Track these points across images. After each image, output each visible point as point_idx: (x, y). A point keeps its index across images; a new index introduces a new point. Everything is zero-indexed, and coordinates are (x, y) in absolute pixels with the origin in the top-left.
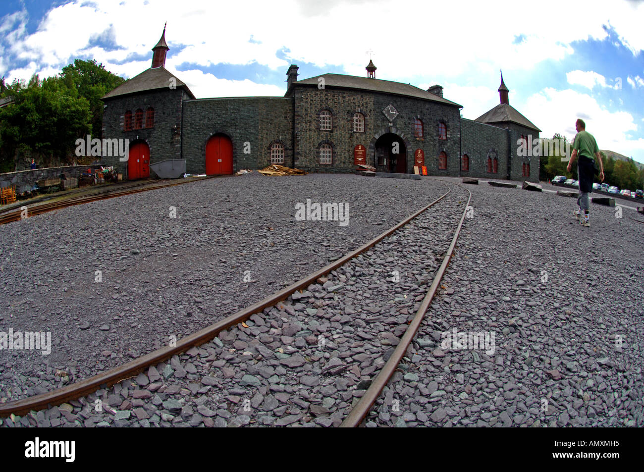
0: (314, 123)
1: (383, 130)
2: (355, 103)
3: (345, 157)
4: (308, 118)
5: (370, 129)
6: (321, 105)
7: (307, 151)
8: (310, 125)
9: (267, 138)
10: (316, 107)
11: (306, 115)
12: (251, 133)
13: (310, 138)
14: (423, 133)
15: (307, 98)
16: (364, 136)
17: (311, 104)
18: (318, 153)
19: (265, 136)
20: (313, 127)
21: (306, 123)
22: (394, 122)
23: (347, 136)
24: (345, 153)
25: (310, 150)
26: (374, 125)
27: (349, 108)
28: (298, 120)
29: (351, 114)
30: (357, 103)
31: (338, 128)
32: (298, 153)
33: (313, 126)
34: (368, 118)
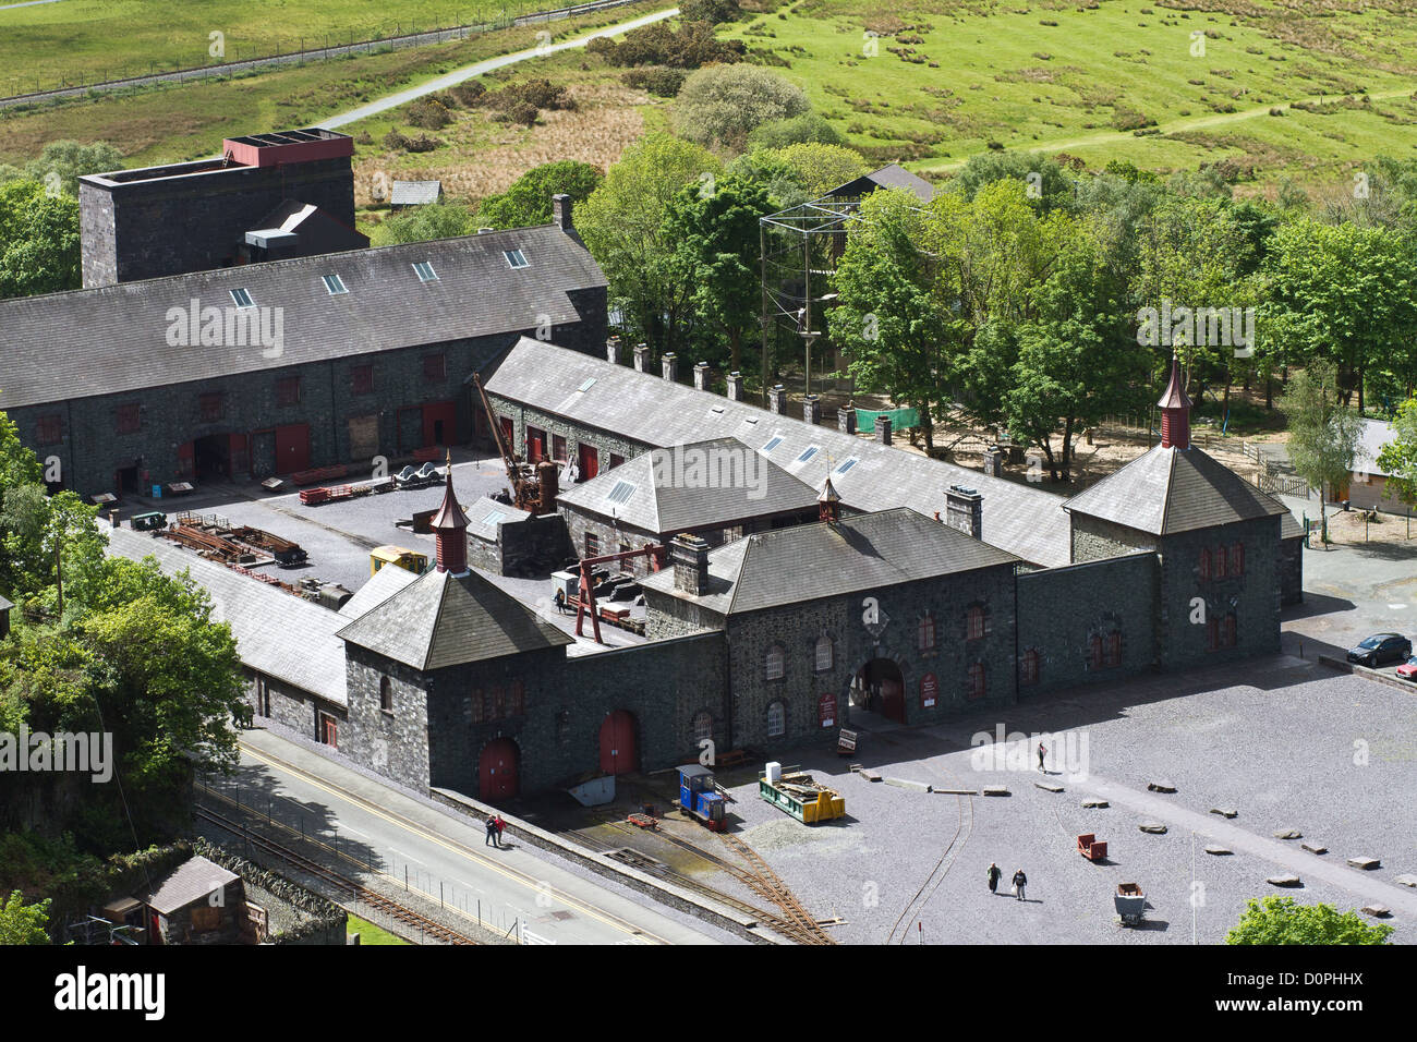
0: (758, 673)
1: (863, 658)
2: (817, 622)
3: (805, 719)
4: (750, 667)
5: (843, 661)
6: (768, 639)
7: (751, 721)
8: (753, 677)
9: (688, 708)
10: (760, 644)
11: (748, 661)
12: (666, 703)
13: (754, 698)
14: (935, 639)
15: (747, 633)
16: (833, 676)
17: (754, 642)
18: (766, 720)
19: (685, 705)
20: (757, 680)
21: (748, 675)
22: (882, 638)
23: (807, 682)
24: (804, 712)
25: (754, 719)
26: (849, 654)
27: (808, 635)
28: (735, 673)
29: (813, 643)
30: (821, 620)
31: (793, 674)
32: (738, 727)
33: (757, 678)
34: (838, 643)
